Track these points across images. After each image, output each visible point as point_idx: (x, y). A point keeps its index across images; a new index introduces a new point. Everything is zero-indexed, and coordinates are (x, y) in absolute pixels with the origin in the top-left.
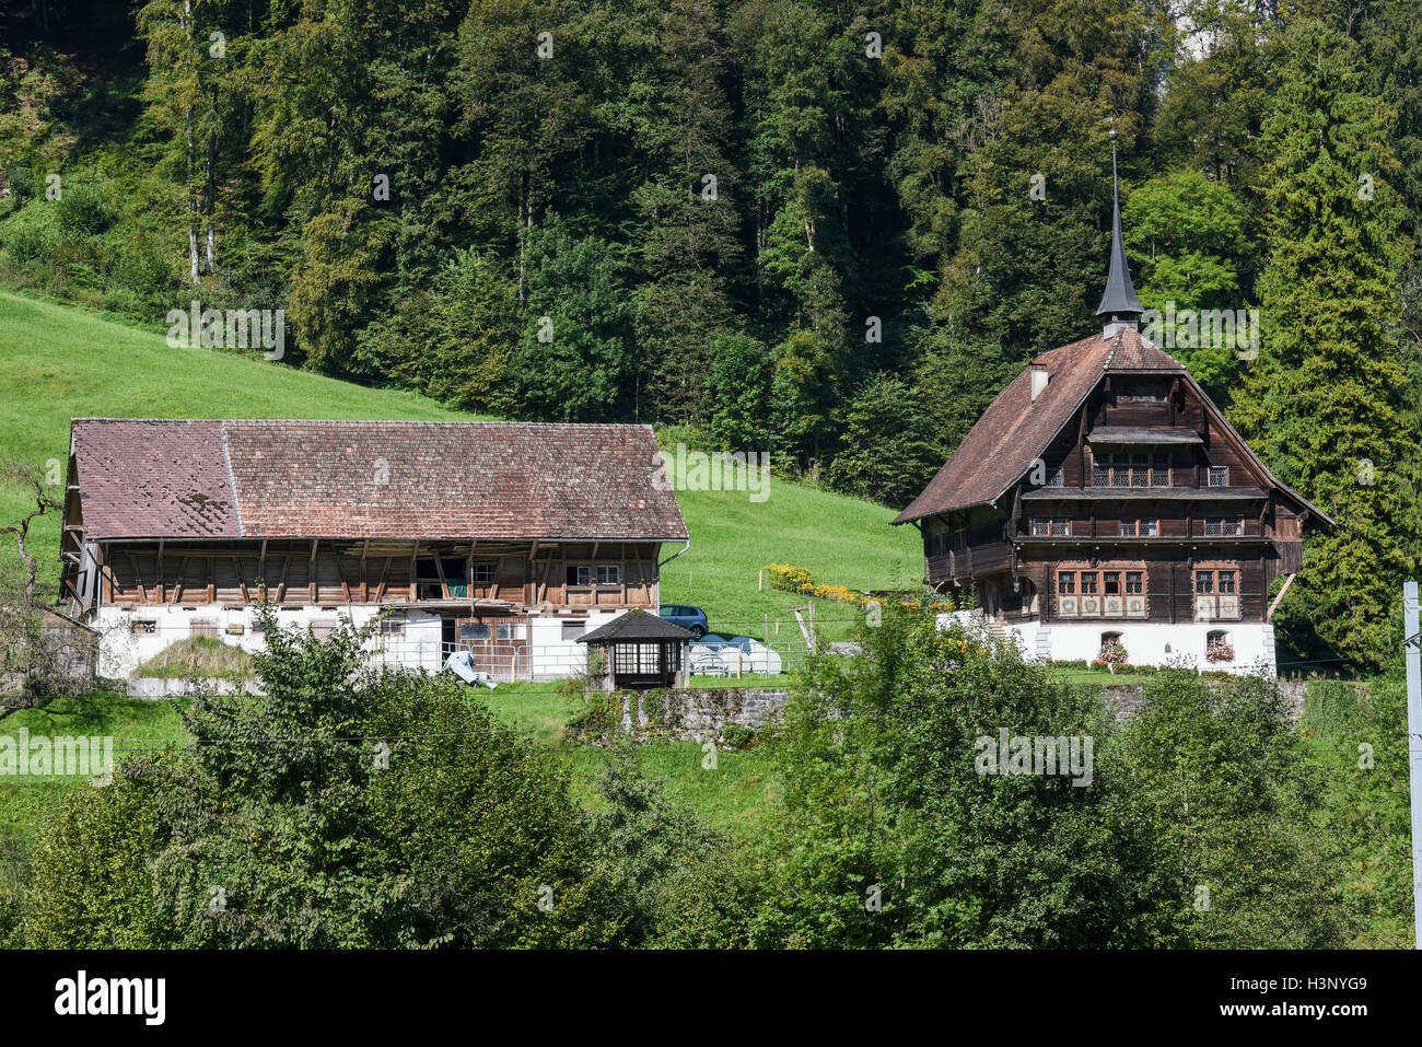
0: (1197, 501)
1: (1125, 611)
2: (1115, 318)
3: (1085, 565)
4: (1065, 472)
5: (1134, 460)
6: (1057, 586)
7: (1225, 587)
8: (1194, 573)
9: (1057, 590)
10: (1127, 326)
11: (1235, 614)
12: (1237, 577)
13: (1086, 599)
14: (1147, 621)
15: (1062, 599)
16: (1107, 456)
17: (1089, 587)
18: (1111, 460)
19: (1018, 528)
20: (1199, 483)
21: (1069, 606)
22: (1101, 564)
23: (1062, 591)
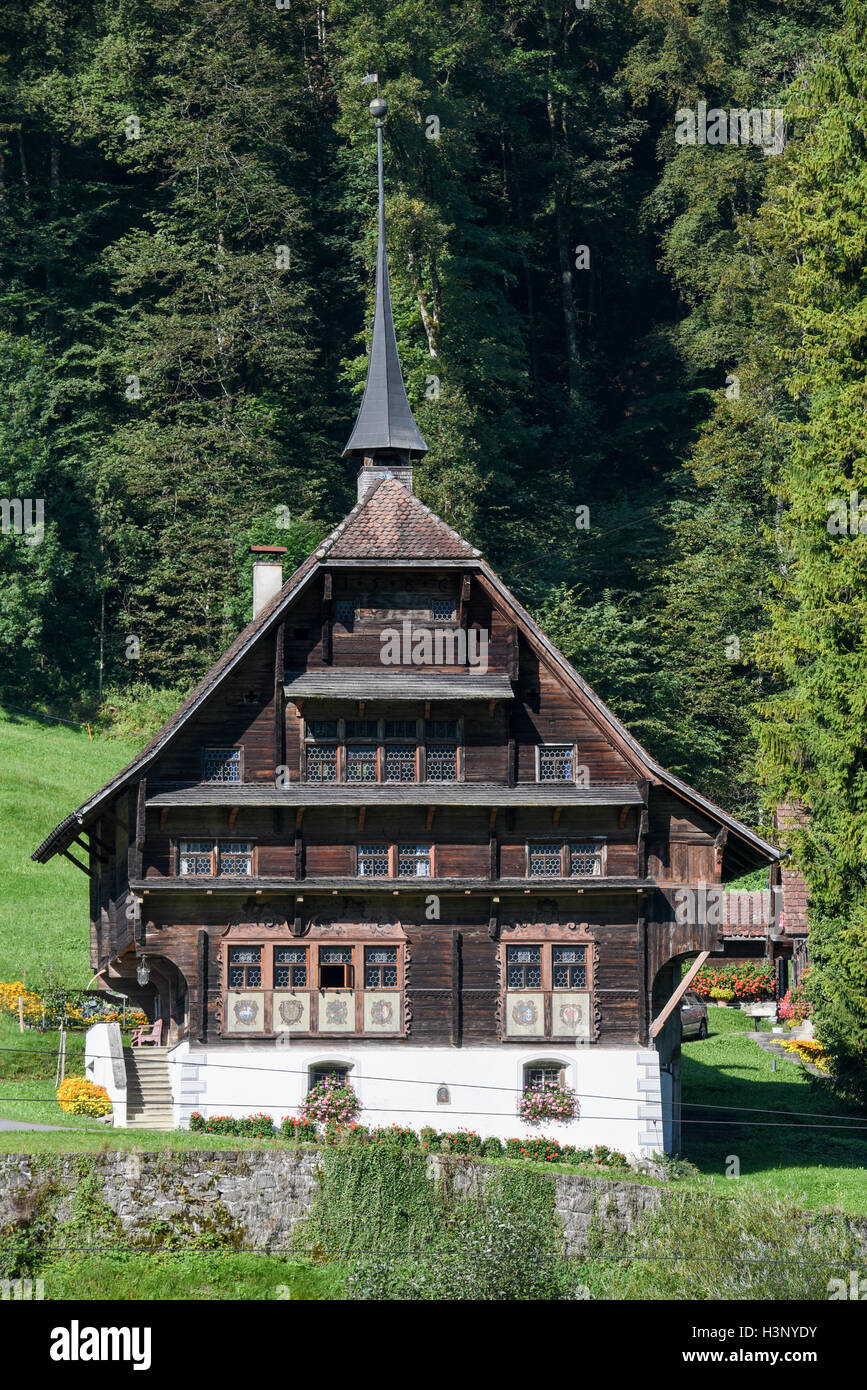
0: (511, 811)
1: (359, 1021)
2: (368, 461)
3: (283, 933)
4: (247, 756)
5: (388, 733)
6: (224, 973)
7: (569, 976)
8: (502, 948)
9: (224, 981)
10: (389, 476)
11: (584, 1030)
12: (591, 956)
13: (281, 998)
14: (405, 1041)
15: (232, 999)
16: (333, 725)
17: (288, 976)
18: (341, 731)
19: (147, 863)
20: (513, 780)
21: (247, 1012)
22: (315, 931)
23: (233, 982)
